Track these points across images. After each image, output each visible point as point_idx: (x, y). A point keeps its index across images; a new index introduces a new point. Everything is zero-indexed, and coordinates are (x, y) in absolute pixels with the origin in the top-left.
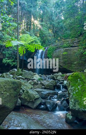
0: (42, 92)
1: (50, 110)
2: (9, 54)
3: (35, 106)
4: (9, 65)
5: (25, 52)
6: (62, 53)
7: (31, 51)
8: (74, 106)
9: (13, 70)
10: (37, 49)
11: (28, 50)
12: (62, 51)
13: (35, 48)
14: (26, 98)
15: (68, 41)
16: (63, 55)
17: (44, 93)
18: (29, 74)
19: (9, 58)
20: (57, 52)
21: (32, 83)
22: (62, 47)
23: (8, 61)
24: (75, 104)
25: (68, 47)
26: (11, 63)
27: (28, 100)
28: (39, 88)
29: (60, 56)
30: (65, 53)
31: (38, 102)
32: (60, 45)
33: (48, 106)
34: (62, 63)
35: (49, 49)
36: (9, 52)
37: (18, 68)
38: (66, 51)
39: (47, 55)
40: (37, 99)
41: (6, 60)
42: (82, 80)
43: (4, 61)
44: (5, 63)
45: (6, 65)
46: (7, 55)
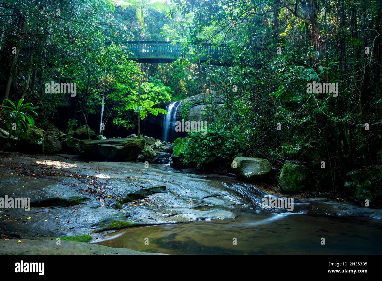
0: (160, 154)
2: (122, 112)
3: (153, 161)
4: (121, 127)
5: (147, 116)
6: (201, 113)
7: (154, 115)
9: (131, 135)
10: (160, 112)
11: (151, 112)
12: (202, 109)
13: (159, 112)
14: (147, 155)
16: (203, 115)
17: (162, 154)
18: (150, 140)
19: (122, 118)
20: (195, 110)
21: (153, 147)
22: (203, 103)
23: (122, 122)
26: (125, 126)
27: (149, 156)
28: (158, 151)
31: (156, 159)
32: (201, 99)
33: (163, 161)
35: (183, 104)
37: (139, 134)
39: (180, 114)
40: (156, 156)
41: (117, 120)
42: (181, 142)
43: (116, 121)
44: (117, 126)
45: (118, 128)
46: (120, 114)
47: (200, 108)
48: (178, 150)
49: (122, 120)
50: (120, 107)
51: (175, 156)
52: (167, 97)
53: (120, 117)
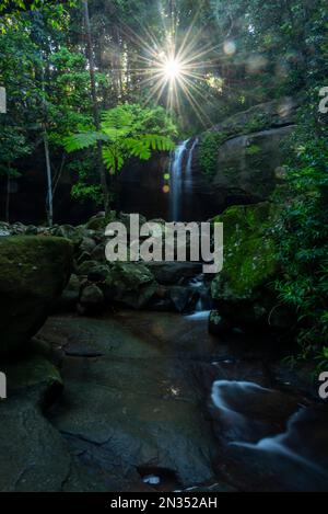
0: (165, 268)
1: (180, 309)
2: (87, 170)
3: (141, 301)
4: (88, 200)
5: (121, 161)
6: (244, 152)
8: (221, 291)
11: (132, 153)
12: (244, 144)
14: (116, 283)
15: (262, 110)
16: (248, 156)
19: (88, 182)
20: (230, 148)
22: (245, 131)
23: (87, 190)
24: (222, 286)
25: (263, 129)
26: (94, 197)
29: (239, 162)
30: (254, 149)
31: (150, 292)
32: (239, 124)
33: (175, 299)
34: (247, 180)
35: (204, 140)
36: (85, 164)
38: (257, 141)
39: (198, 161)
40: (147, 284)
41: (80, 188)
42: (245, 226)
43: (76, 191)
44: (80, 198)
45: (82, 202)
46: (82, 175)
47: (241, 142)
48: (240, 264)
49: (87, 186)
50: (82, 160)
51: (228, 292)
52: (170, 128)
53: (84, 180)
